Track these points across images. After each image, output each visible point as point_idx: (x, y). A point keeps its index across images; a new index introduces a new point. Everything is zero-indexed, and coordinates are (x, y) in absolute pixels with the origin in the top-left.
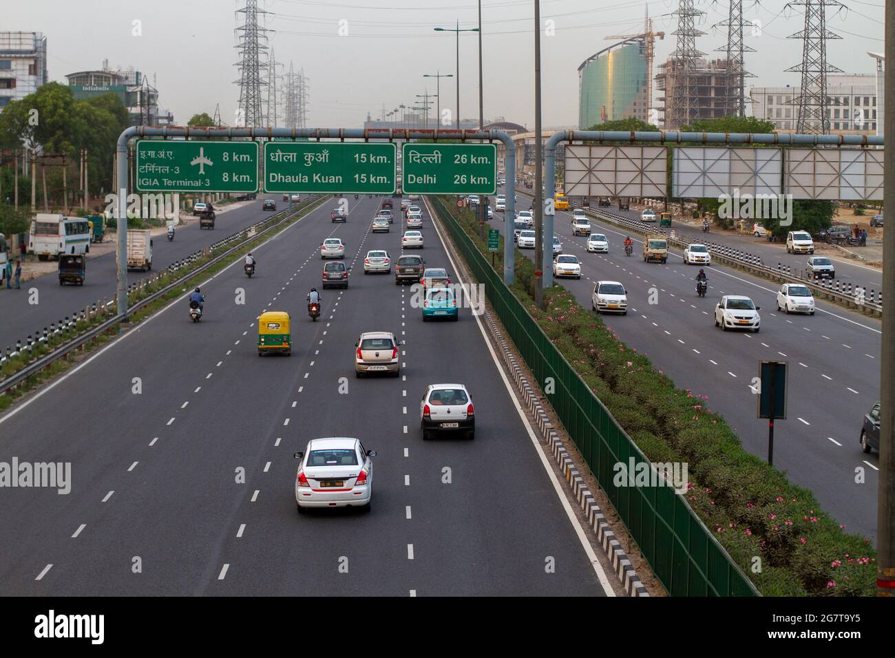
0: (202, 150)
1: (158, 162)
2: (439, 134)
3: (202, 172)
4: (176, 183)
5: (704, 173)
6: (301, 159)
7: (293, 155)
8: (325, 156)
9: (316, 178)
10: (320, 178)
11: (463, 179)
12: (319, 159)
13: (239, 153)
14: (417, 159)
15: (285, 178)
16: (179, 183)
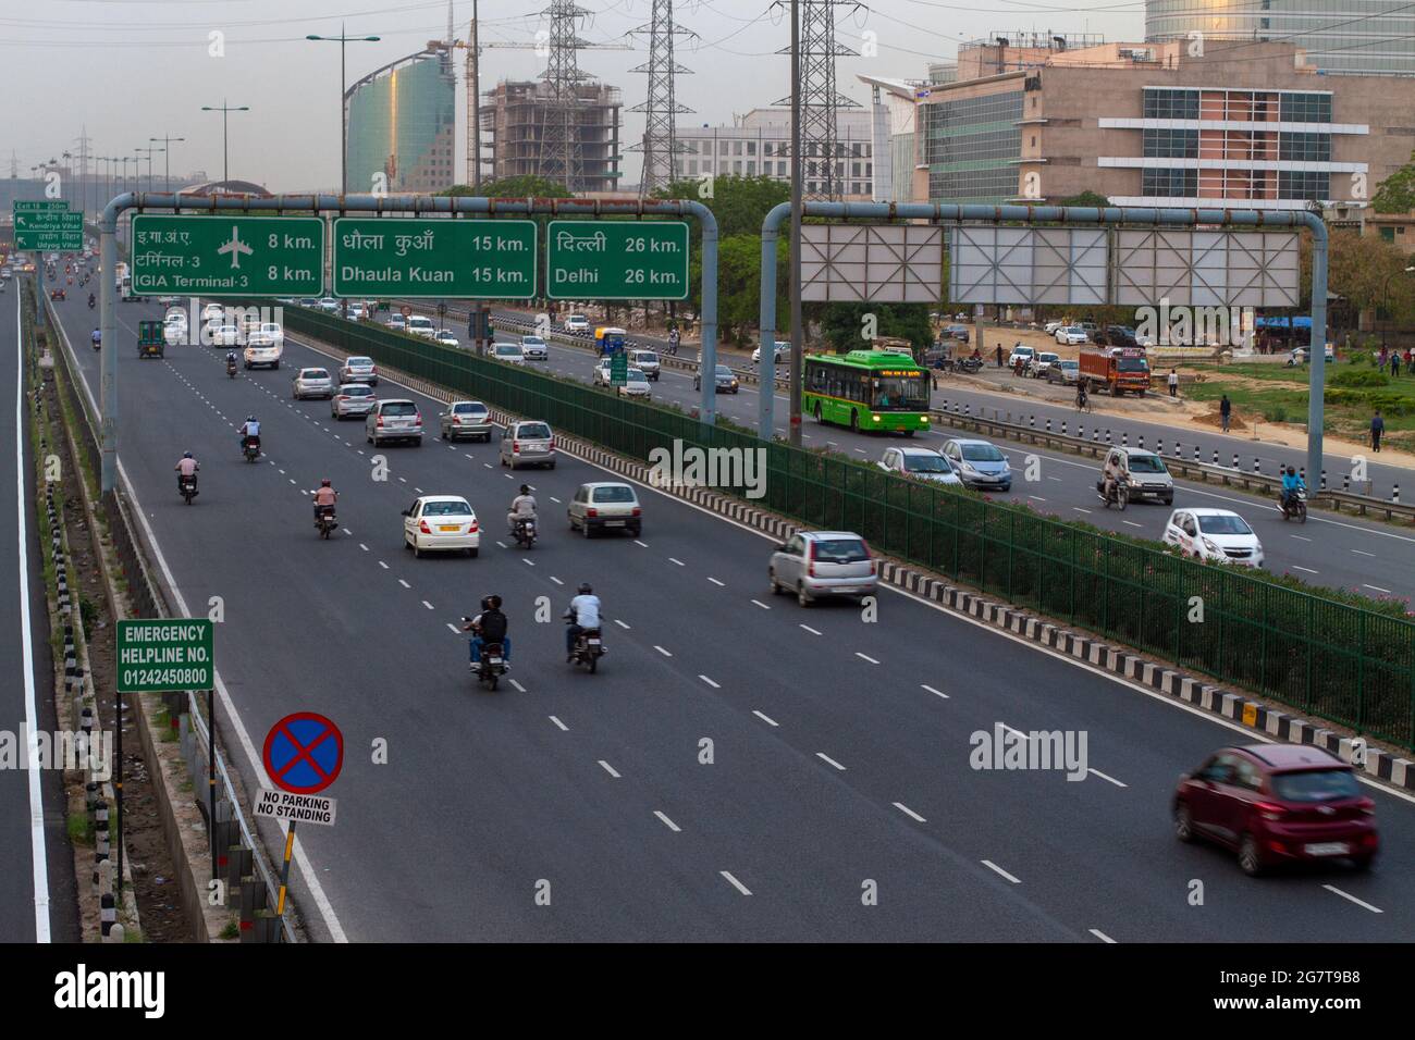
0: (235, 230)
1: (167, 249)
2: (604, 206)
3: (235, 264)
4: (194, 283)
5: (995, 266)
6: (390, 245)
7: (378, 239)
8: (428, 240)
9: (413, 274)
10: (420, 274)
11: (638, 276)
12: (419, 245)
13: (294, 236)
14: (569, 245)
15: (366, 274)
16: (200, 282)
